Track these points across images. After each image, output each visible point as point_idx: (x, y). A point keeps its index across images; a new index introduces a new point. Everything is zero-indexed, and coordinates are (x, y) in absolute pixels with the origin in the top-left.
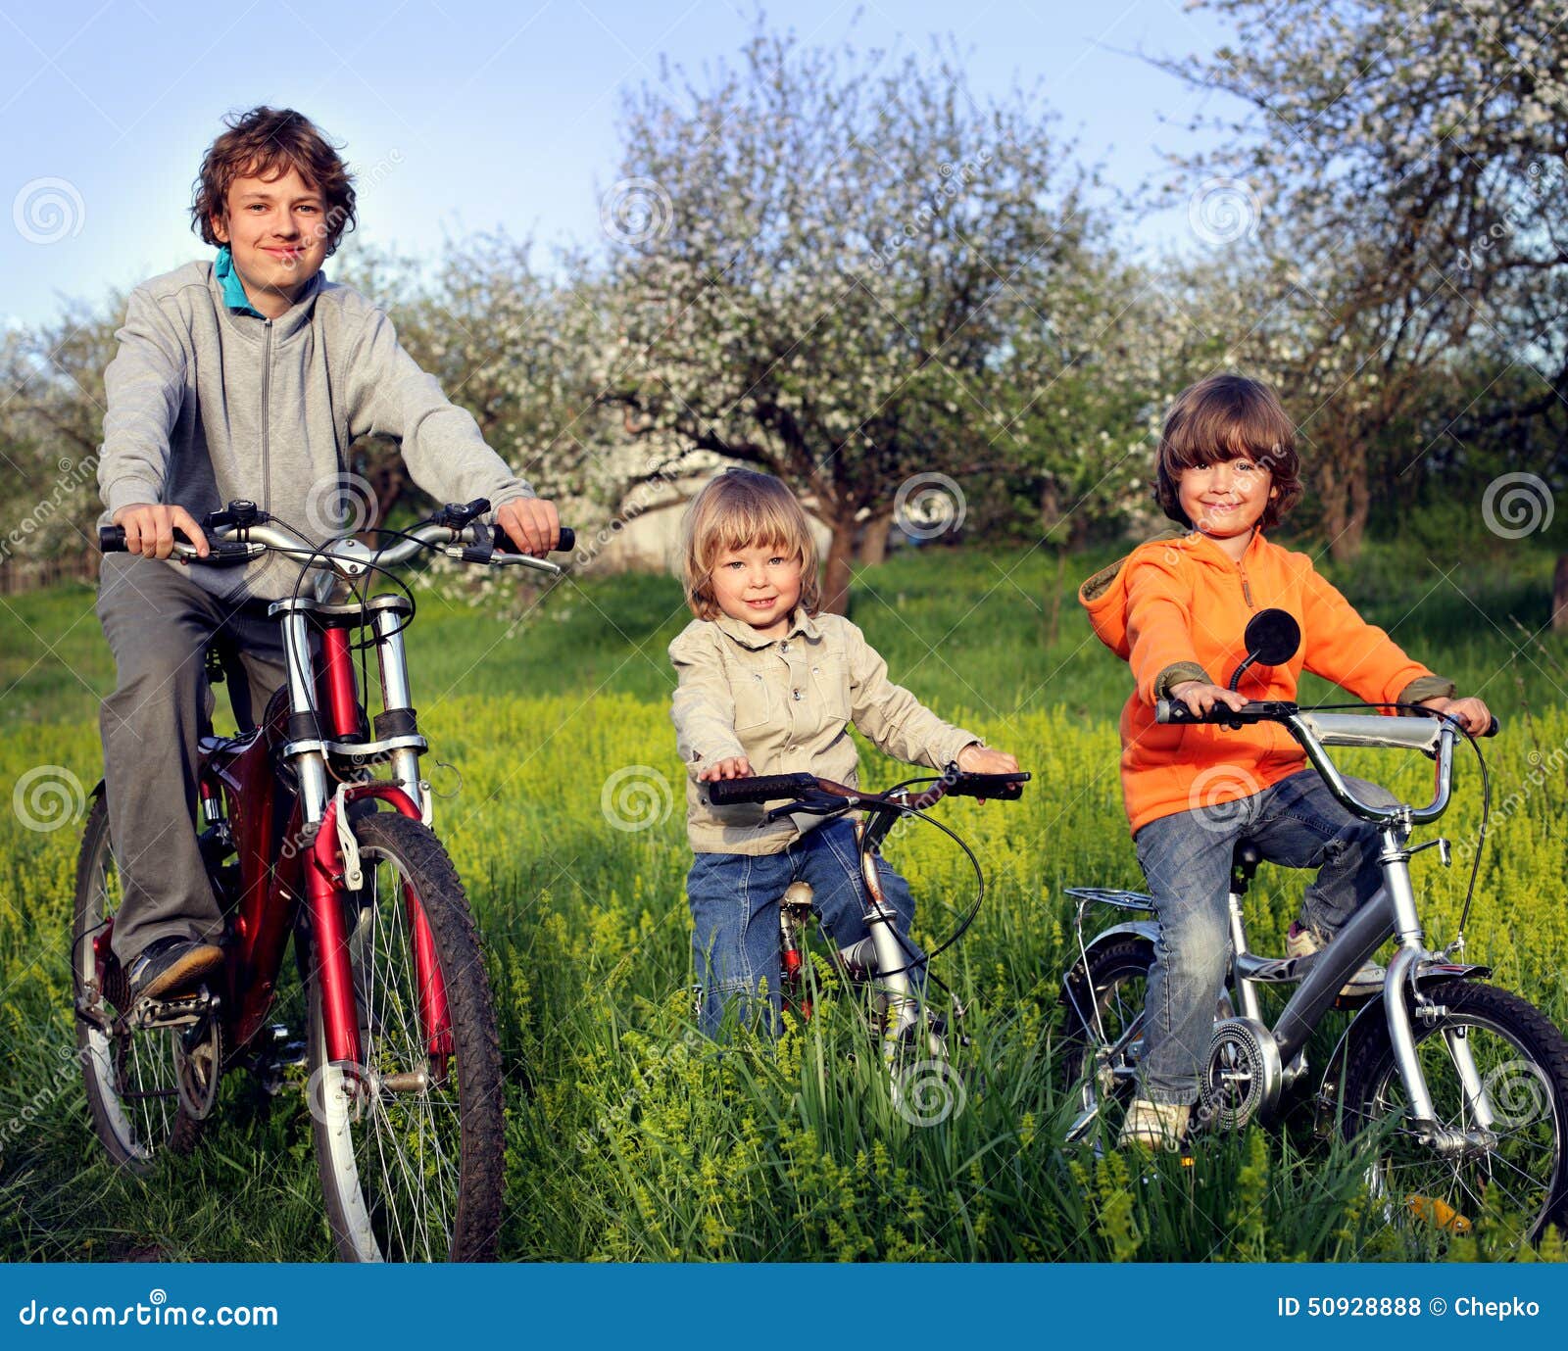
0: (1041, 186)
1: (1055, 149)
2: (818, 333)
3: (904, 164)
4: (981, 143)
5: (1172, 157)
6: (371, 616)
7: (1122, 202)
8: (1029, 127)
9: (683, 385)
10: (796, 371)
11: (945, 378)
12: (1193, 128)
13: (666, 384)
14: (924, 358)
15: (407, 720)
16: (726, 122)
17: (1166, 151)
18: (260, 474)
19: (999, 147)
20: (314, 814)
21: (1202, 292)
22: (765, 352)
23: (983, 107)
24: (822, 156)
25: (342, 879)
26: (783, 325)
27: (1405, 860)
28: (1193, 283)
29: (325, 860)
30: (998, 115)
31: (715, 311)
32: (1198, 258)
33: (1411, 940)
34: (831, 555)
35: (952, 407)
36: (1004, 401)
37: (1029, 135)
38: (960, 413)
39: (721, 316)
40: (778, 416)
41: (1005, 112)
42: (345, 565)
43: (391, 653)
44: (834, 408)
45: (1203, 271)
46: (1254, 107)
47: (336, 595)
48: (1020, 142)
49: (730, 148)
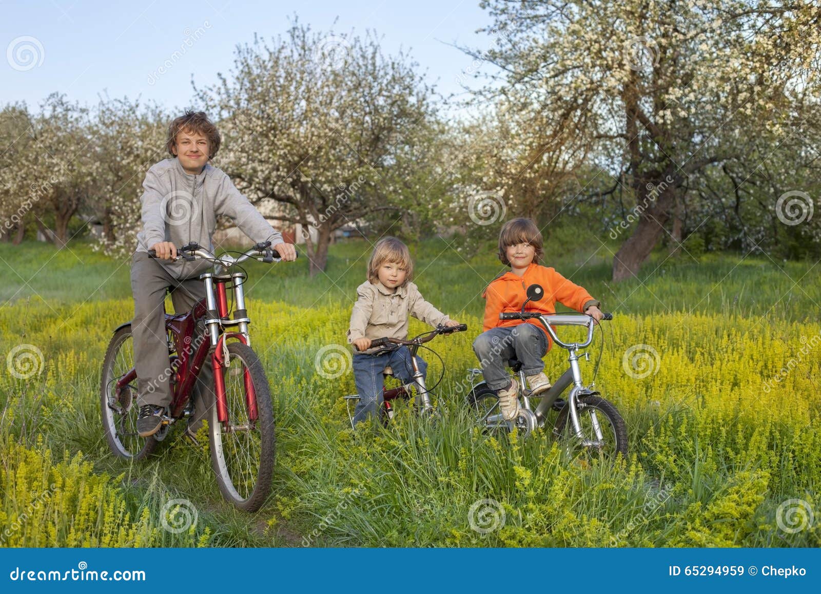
0: (410, 94)
1: (417, 79)
2: (318, 152)
3: (354, 83)
4: (386, 74)
5: (467, 88)
6: (232, 279)
7: (443, 101)
8: (405, 68)
9: (262, 171)
10: (309, 167)
11: (370, 172)
12: (476, 76)
13: (255, 170)
14: (361, 163)
15: (244, 313)
16: (280, 62)
17: (465, 86)
18: (188, 231)
19: (393, 76)
20: (214, 343)
21: (472, 136)
22: (296, 158)
23: (387, 59)
24: (320, 77)
25: (224, 363)
26: (303, 148)
27: (577, 360)
28: (468, 132)
29: (218, 357)
30: (393, 64)
31: (276, 141)
32: (470, 122)
33: (578, 384)
34: (319, 243)
35: (373, 184)
36: (395, 182)
37: (406, 72)
38: (375, 186)
39: (278, 143)
40: (300, 184)
41: (396, 62)
42: (226, 263)
43: (239, 291)
44: (325, 183)
45: (472, 127)
46: (500, 69)
47: (222, 272)
48: (402, 75)
49: (282, 73)
